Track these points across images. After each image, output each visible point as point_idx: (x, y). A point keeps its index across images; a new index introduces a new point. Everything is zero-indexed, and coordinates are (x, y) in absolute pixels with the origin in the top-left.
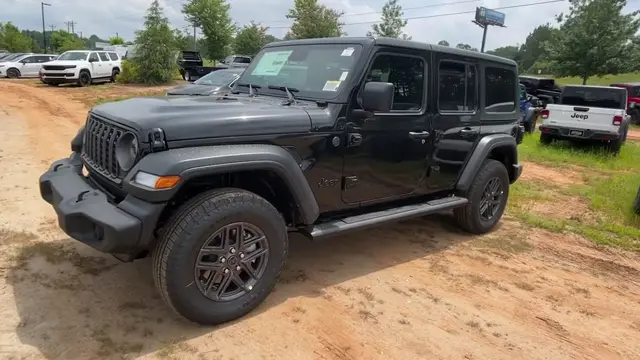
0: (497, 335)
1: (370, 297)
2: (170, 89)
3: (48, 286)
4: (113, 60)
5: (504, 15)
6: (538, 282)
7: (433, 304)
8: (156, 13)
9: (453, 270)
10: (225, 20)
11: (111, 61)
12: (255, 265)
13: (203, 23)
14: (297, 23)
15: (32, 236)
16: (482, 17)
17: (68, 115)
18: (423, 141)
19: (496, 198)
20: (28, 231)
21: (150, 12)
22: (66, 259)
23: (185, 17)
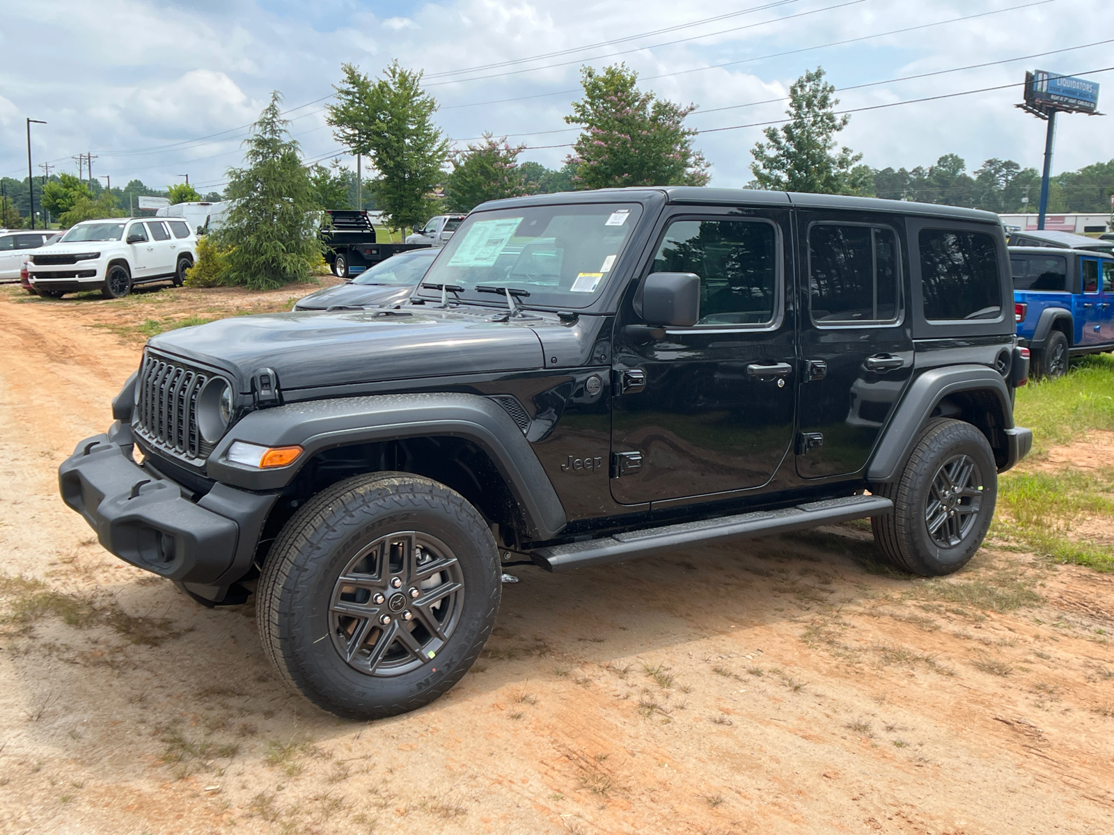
0: (899, 745)
1: (665, 682)
2: (303, 296)
3: (73, 662)
4: (178, 236)
5: (1096, 87)
6: (1026, 661)
7: (788, 696)
8: (273, 132)
9: (849, 639)
10: (425, 137)
11: (174, 240)
12: (439, 614)
13: (376, 146)
14: (589, 134)
15: (36, 584)
16: (1041, 94)
17: (86, 361)
18: (781, 383)
19: (966, 500)
20: (29, 576)
21: (259, 130)
22: (100, 622)
23: (335, 134)
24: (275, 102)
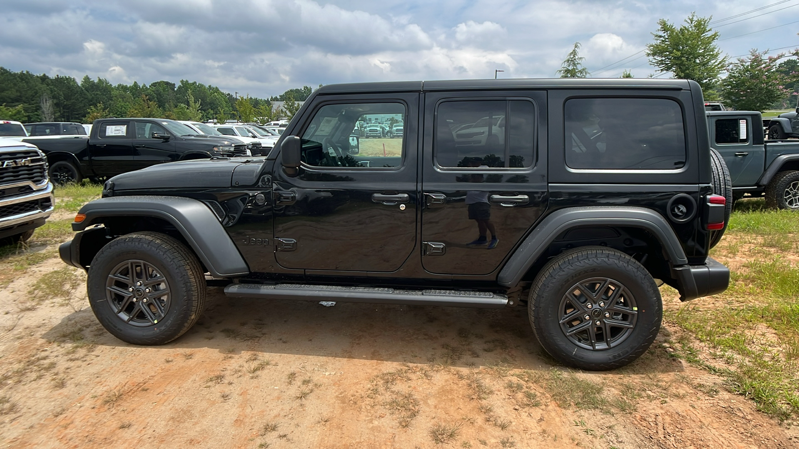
8: (574, 65)
10: (709, 56)
21: (566, 65)
23: (650, 61)
24: (576, 49)
